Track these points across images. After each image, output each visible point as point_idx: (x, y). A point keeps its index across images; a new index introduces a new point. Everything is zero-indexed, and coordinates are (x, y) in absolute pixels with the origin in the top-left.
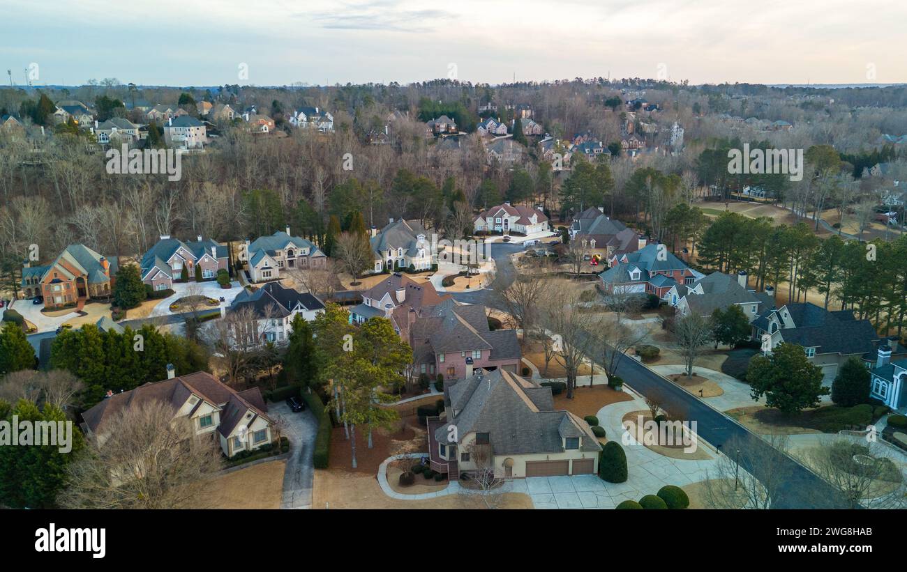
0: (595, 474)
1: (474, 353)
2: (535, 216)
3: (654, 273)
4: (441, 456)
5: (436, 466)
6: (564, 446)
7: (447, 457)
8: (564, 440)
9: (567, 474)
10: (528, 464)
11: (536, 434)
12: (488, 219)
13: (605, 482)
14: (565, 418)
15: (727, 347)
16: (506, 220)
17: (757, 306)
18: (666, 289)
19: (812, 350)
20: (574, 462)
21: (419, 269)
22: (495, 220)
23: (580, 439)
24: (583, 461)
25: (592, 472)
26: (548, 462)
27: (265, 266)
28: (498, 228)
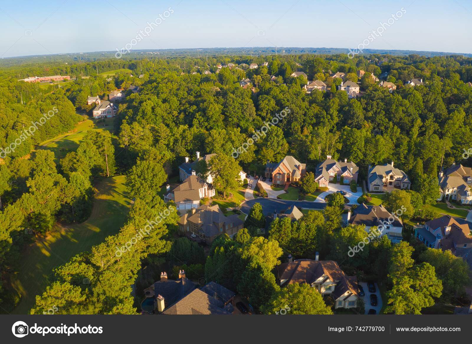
27: (376, 184)
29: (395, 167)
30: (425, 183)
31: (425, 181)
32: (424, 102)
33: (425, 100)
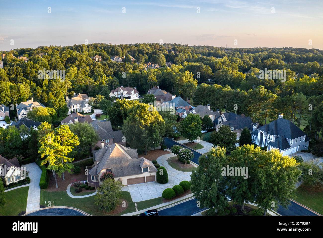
0: (156, 181)
1: (106, 140)
2: (133, 91)
3: (178, 108)
4: (92, 181)
5: (90, 184)
6: (142, 171)
7: (95, 181)
8: (142, 169)
9: (144, 182)
10: (128, 180)
11: (131, 168)
12: (115, 93)
13: (160, 184)
14: (142, 160)
15: (205, 132)
16: (122, 93)
17: (214, 116)
18: (183, 113)
19: (232, 129)
20: (147, 177)
21: (86, 112)
22: (117, 93)
23: (149, 168)
24: (150, 176)
25: (154, 180)
26: (136, 178)
27: (23, 114)
28: (119, 96)
29: (34, 101)
30: (56, 102)
31: (55, 101)
32: (49, 65)
33: (50, 63)
